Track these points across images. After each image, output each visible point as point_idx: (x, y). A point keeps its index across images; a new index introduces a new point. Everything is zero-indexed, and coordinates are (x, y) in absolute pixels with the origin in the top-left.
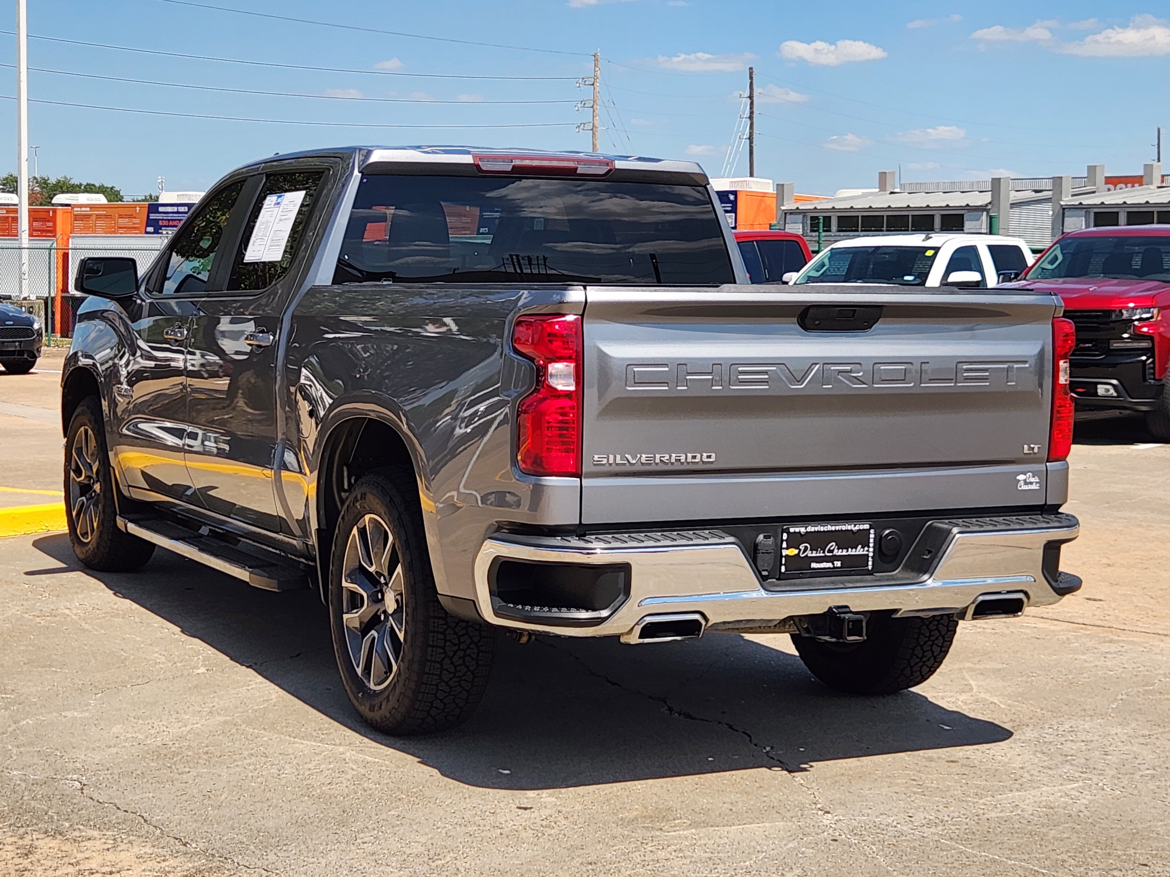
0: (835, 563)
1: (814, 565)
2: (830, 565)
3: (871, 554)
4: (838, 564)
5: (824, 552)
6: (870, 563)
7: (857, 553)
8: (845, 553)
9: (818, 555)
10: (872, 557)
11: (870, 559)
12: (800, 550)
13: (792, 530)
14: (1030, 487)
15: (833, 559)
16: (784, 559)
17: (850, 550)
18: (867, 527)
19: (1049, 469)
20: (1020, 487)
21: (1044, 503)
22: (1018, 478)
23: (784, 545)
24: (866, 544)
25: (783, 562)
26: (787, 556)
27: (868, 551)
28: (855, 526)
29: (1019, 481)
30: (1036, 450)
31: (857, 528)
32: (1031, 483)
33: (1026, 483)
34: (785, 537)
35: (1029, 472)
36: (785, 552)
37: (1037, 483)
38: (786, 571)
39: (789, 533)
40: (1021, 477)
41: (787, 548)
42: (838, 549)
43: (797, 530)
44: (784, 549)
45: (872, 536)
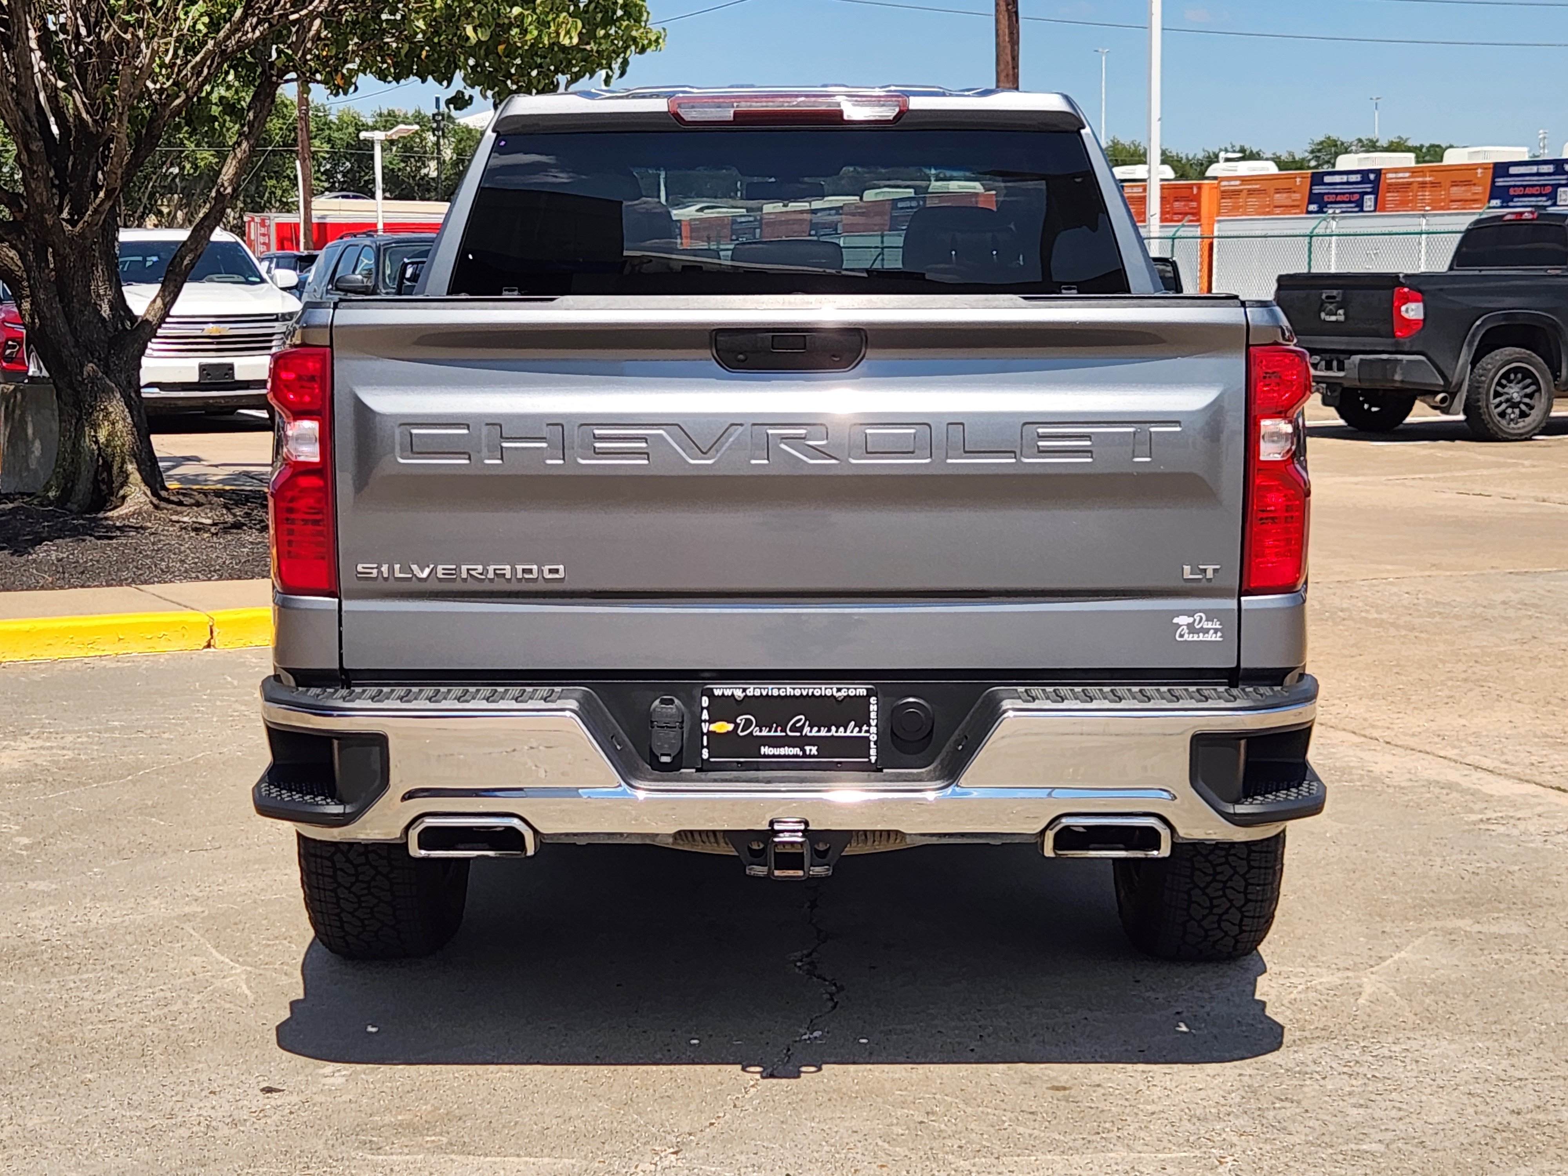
0: (807, 748)
1: (765, 750)
2: (797, 751)
3: (873, 738)
6: (873, 752)
7: (848, 734)
8: (823, 733)
9: (772, 734)
10: (876, 743)
11: (872, 745)
12: (737, 726)
13: (717, 692)
14: (1201, 637)
15: (802, 742)
16: (705, 738)
17: (834, 728)
18: (862, 692)
19: (1243, 606)
20: (1181, 636)
21: (1234, 665)
22: (1175, 620)
23: (705, 715)
24: (863, 720)
25: (705, 743)
26: (710, 733)
27: (868, 731)
28: (839, 690)
29: (1178, 626)
30: (1210, 574)
31: (843, 693)
32: (1206, 631)
33: (1191, 628)
34: (705, 702)
35: (1200, 611)
36: (705, 728)
37: (1216, 631)
38: (710, 757)
40: (1183, 620)
41: (711, 721)
42: (811, 727)
43: (728, 693)
44: (705, 721)
45: (873, 708)
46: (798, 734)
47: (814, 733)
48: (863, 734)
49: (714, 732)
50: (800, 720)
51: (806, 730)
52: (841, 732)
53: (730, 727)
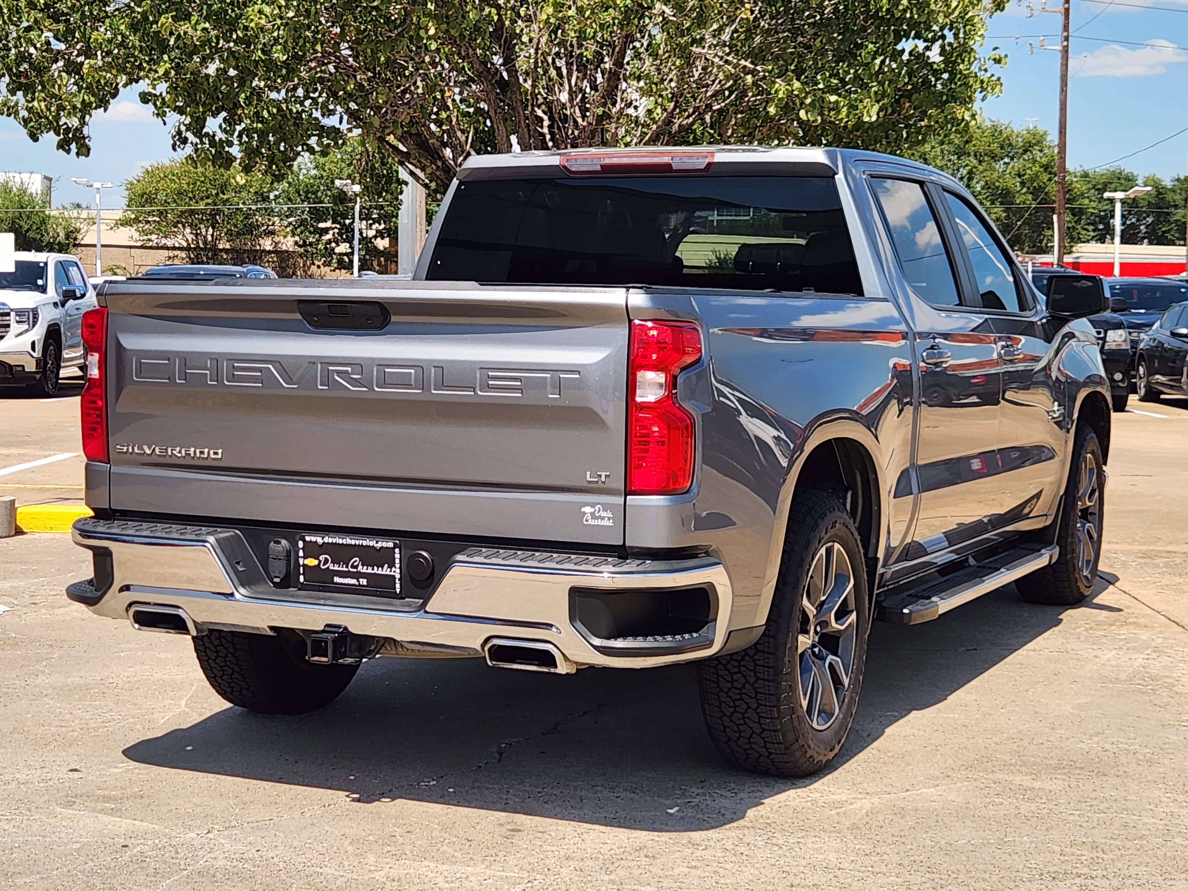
0: (361, 580)
4: (363, 581)
5: (347, 567)
7: (384, 573)
8: (370, 571)
9: (340, 569)
12: (320, 562)
13: (308, 538)
14: (600, 522)
15: (358, 575)
17: (375, 568)
18: (390, 545)
19: (628, 503)
20: (587, 521)
21: (621, 543)
22: (583, 509)
28: (377, 542)
29: (585, 513)
30: (603, 479)
31: (379, 545)
32: (603, 518)
33: (593, 516)
35: (598, 504)
37: (609, 519)
39: (304, 541)
40: (588, 510)
41: (305, 557)
42: (363, 565)
43: (313, 539)
46: (355, 570)
47: (364, 571)
48: (392, 573)
49: (307, 565)
50: (355, 561)
51: (360, 567)
52: (380, 572)
53: (316, 562)
